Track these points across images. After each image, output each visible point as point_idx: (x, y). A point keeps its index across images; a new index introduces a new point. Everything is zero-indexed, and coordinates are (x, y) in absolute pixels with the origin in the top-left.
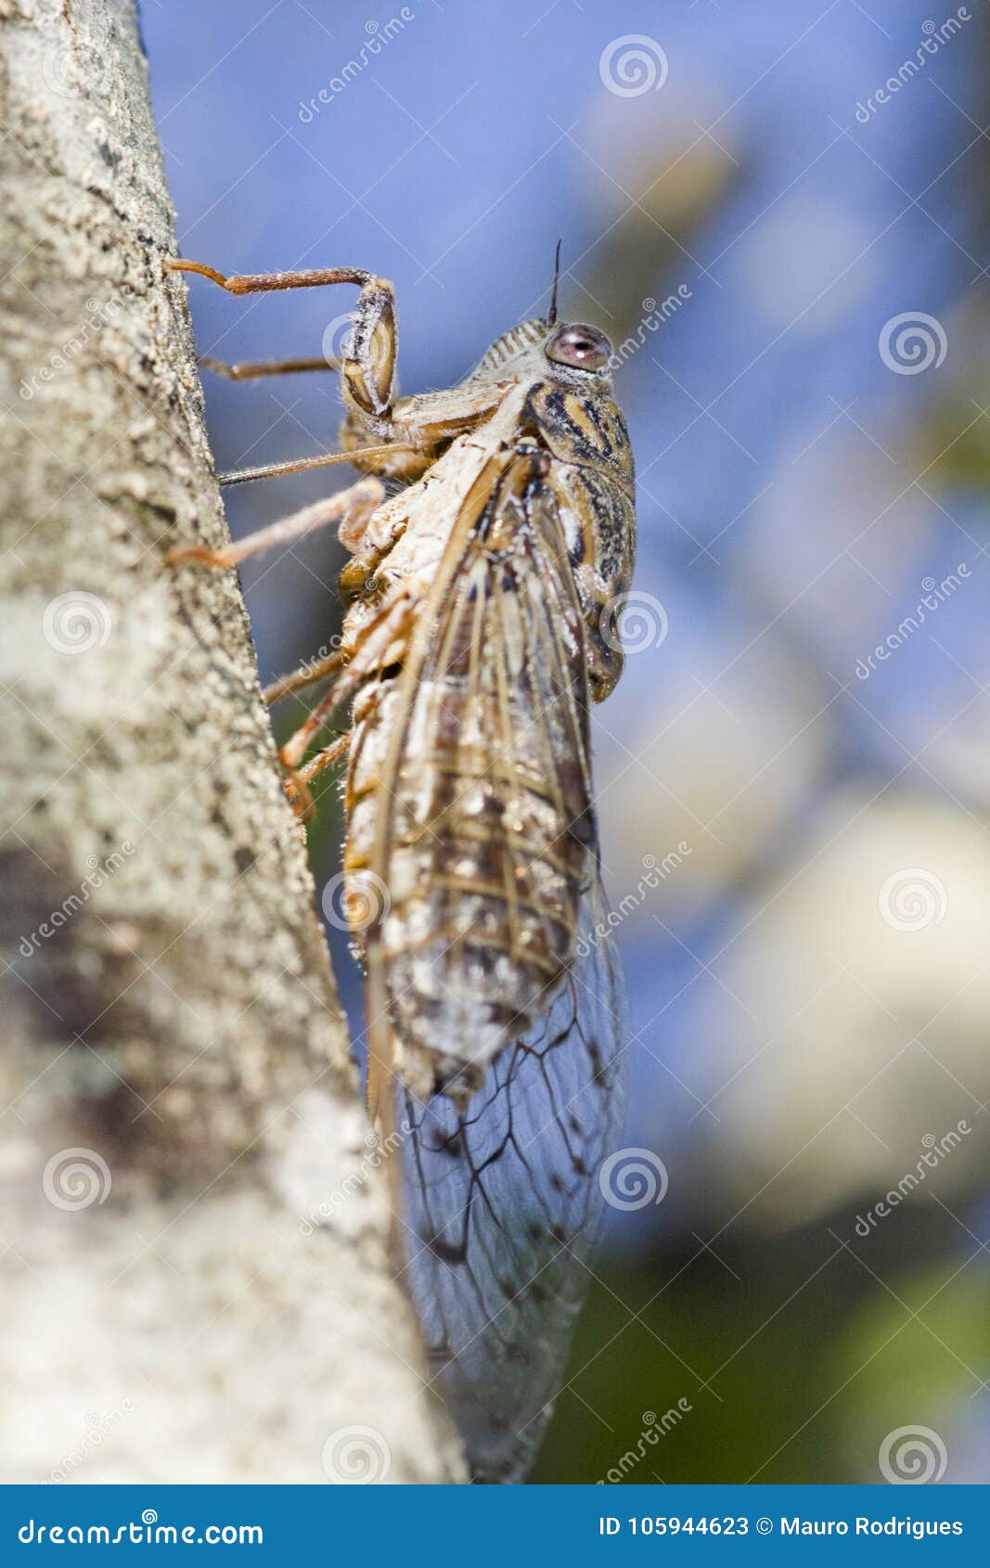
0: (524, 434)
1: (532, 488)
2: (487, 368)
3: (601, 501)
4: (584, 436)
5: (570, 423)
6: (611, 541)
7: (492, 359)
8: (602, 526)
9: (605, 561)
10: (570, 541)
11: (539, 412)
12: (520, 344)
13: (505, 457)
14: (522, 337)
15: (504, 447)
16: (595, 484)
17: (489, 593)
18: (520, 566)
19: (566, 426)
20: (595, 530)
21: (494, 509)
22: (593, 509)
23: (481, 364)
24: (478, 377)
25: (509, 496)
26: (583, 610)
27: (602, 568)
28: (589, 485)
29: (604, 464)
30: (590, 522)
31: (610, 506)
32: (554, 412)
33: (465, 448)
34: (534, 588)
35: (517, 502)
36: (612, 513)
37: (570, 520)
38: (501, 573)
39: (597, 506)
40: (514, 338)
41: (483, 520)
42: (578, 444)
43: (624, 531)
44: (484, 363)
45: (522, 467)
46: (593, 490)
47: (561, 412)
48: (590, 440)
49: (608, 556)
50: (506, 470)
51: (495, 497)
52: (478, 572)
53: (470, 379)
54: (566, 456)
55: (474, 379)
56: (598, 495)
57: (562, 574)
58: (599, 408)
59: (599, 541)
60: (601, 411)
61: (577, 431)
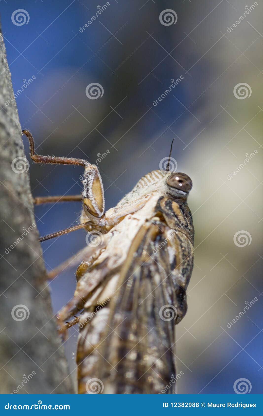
0: (156, 216)
1: (158, 238)
2: (140, 188)
3: (183, 244)
4: (179, 219)
5: (174, 213)
6: (186, 261)
7: (142, 184)
8: (183, 255)
9: (184, 269)
10: (171, 259)
11: (163, 208)
12: (153, 179)
13: (148, 224)
14: (154, 176)
15: (147, 221)
16: (181, 237)
17: (141, 279)
18: (152, 268)
19: (172, 214)
20: (181, 256)
21: (144, 245)
22: (180, 248)
23: (136, 186)
24: (135, 191)
25: (149, 240)
26: (174, 288)
27: (183, 271)
28: (179, 238)
29: (185, 230)
30: (179, 253)
31: (186, 246)
32: (168, 208)
33: (130, 220)
34: (157, 278)
35: (152, 243)
36: (187, 250)
37: (172, 252)
38: (146, 272)
39: (182, 247)
40: (150, 177)
41: (139, 250)
42: (176, 221)
43: (191, 257)
44: (138, 186)
45: (154, 230)
46: (181, 240)
47: (171, 208)
48: (181, 220)
49: (185, 267)
50: (148, 230)
51: (144, 240)
52: (137, 271)
53: (132, 192)
54: (171, 225)
55: (134, 192)
56: (182, 242)
57: (168, 273)
58: (184, 208)
59: (182, 261)
60: (185, 209)
61: (176, 216)
